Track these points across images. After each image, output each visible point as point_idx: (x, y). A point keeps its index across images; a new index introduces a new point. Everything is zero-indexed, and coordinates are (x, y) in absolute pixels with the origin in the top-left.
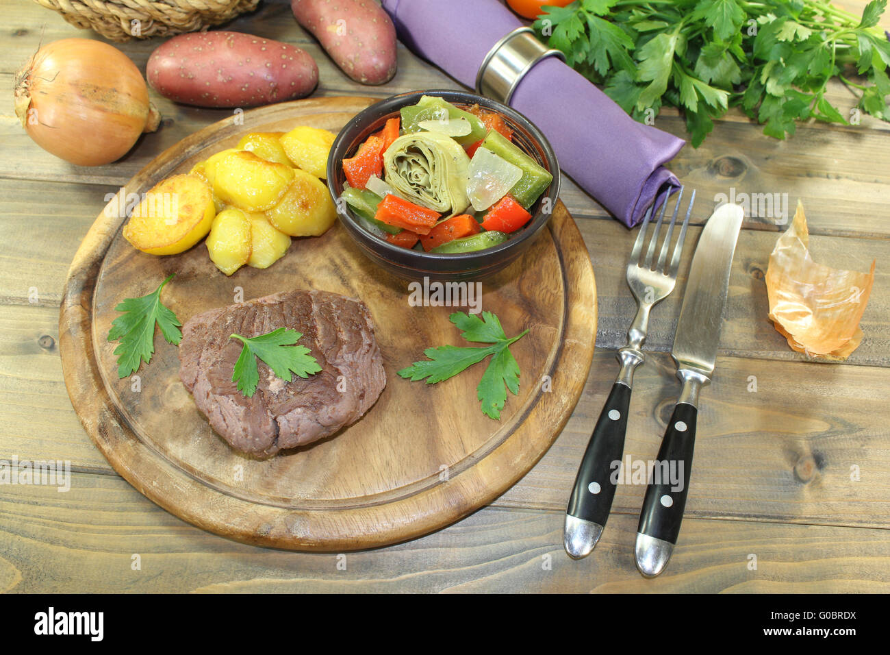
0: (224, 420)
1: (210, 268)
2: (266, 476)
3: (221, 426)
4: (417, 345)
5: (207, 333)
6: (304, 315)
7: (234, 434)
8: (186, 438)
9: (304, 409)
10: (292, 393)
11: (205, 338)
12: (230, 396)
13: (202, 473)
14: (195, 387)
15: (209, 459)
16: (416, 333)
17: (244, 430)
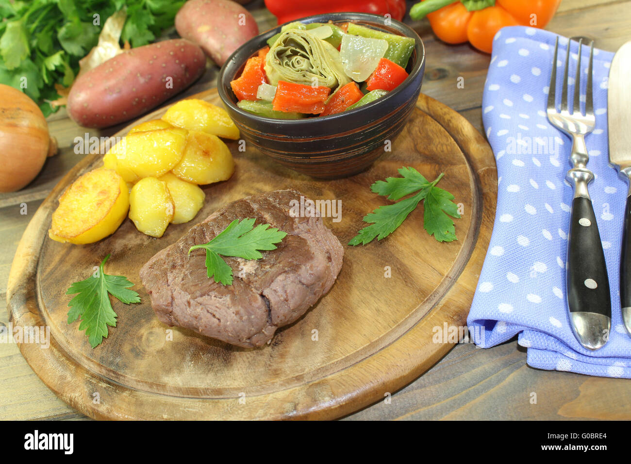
0: (214, 316)
1: (141, 239)
2: (270, 365)
3: (213, 323)
4: (354, 220)
5: (165, 263)
6: (248, 213)
7: (228, 323)
8: (179, 368)
9: (285, 274)
10: (268, 267)
11: (165, 266)
12: (210, 293)
13: (208, 389)
14: (174, 305)
15: (210, 375)
16: (348, 213)
17: (237, 313)
